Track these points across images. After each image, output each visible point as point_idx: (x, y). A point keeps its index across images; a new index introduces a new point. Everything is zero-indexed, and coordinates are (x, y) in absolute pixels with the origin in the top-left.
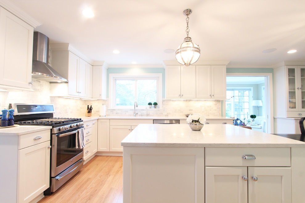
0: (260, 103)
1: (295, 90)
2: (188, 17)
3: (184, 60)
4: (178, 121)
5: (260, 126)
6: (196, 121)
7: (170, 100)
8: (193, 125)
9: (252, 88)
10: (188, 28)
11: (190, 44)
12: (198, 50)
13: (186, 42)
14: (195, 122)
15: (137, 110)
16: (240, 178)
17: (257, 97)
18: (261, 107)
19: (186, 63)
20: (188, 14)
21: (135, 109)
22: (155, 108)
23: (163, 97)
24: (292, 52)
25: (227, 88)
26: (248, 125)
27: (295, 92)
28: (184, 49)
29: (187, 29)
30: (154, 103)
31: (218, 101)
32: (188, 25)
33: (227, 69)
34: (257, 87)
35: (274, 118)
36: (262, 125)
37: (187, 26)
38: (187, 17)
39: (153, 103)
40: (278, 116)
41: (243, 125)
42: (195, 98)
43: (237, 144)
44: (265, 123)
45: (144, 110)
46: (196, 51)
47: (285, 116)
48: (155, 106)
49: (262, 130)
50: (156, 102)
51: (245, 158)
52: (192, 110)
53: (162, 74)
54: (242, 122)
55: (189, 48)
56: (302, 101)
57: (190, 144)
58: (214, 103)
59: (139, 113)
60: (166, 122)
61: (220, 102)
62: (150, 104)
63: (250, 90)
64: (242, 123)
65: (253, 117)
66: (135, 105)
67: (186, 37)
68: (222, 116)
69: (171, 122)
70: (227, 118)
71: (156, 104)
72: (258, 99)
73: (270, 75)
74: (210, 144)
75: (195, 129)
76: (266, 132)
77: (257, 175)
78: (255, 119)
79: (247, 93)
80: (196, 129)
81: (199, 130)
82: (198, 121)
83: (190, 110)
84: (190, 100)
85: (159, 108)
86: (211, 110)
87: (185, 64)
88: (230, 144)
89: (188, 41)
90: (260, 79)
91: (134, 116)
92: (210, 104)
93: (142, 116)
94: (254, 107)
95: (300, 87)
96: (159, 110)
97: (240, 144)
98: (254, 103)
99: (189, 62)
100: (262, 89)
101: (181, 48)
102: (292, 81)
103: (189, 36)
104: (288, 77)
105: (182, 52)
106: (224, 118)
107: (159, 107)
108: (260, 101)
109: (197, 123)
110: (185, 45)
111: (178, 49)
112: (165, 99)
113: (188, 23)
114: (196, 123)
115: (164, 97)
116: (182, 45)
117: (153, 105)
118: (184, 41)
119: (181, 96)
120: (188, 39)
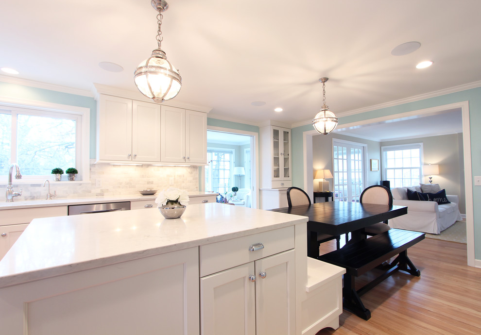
0: (243, 171)
1: (279, 156)
2: (161, 13)
3: (153, 91)
4: (125, 205)
5: (243, 201)
6: (172, 202)
7: (109, 164)
8: (168, 210)
9: (233, 150)
10: (160, 33)
11: (164, 63)
12: (177, 77)
13: (157, 57)
14: (172, 204)
15: (17, 186)
16: (247, 279)
17: (239, 163)
18: (243, 176)
19: (156, 96)
20: (160, 8)
21: (11, 184)
22: (72, 179)
23: (93, 156)
24: (279, 110)
25: (209, 148)
26: (230, 202)
27: (278, 158)
28: (153, 69)
29: (159, 35)
30: (69, 169)
31: (195, 167)
32: (160, 28)
33: (208, 119)
34: (239, 150)
35: (260, 190)
36: (245, 200)
37: (157, 29)
38: (158, 13)
39: (65, 170)
40: (264, 187)
41: (224, 201)
42: (160, 161)
43: (243, 231)
44: (248, 196)
45: (39, 185)
46: (175, 78)
47: (270, 188)
48: (70, 176)
49: (245, 206)
50: (74, 167)
51: (252, 249)
52: (152, 183)
53: (89, 109)
54: (223, 197)
55: (162, 70)
56: (284, 168)
57: (175, 245)
58: (189, 170)
59: (25, 194)
60: (95, 208)
61: (197, 168)
62: (57, 171)
63: (231, 152)
64: (224, 199)
65: (235, 189)
66: (10, 176)
67: (157, 48)
68: (200, 190)
69: (108, 207)
70: (206, 193)
71: (72, 172)
72: (240, 166)
73: (256, 135)
74: (208, 239)
75: (170, 216)
76: (252, 207)
77: (265, 270)
78: (237, 192)
79: (227, 156)
80: (173, 217)
81: (179, 217)
82: (176, 202)
83: (149, 183)
84: (149, 165)
85: (81, 180)
86: (183, 182)
87: (154, 98)
88: (234, 233)
89: (159, 57)
90: (244, 139)
91: (7, 201)
92: (183, 171)
93: (33, 198)
94: (236, 176)
95: (283, 152)
96: (81, 184)
97: (247, 231)
98: (236, 171)
99: (161, 96)
100: (245, 152)
101: (146, 66)
102: (276, 145)
103: (162, 49)
104: (273, 140)
105: (150, 75)
106: (202, 193)
107: (81, 177)
108: (243, 168)
109: (176, 206)
110: (154, 62)
111: (141, 68)
112: (98, 161)
113: (160, 24)
114: (173, 206)
115: (95, 158)
116: (150, 62)
117: (65, 174)
118: (153, 54)
119: (132, 157)
120: (159, 54)
